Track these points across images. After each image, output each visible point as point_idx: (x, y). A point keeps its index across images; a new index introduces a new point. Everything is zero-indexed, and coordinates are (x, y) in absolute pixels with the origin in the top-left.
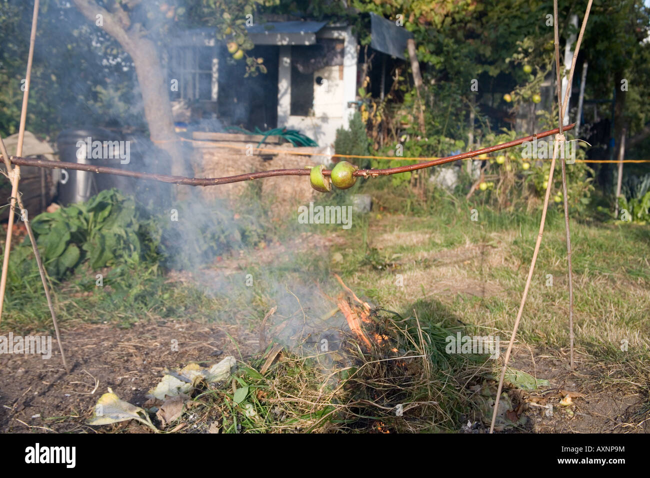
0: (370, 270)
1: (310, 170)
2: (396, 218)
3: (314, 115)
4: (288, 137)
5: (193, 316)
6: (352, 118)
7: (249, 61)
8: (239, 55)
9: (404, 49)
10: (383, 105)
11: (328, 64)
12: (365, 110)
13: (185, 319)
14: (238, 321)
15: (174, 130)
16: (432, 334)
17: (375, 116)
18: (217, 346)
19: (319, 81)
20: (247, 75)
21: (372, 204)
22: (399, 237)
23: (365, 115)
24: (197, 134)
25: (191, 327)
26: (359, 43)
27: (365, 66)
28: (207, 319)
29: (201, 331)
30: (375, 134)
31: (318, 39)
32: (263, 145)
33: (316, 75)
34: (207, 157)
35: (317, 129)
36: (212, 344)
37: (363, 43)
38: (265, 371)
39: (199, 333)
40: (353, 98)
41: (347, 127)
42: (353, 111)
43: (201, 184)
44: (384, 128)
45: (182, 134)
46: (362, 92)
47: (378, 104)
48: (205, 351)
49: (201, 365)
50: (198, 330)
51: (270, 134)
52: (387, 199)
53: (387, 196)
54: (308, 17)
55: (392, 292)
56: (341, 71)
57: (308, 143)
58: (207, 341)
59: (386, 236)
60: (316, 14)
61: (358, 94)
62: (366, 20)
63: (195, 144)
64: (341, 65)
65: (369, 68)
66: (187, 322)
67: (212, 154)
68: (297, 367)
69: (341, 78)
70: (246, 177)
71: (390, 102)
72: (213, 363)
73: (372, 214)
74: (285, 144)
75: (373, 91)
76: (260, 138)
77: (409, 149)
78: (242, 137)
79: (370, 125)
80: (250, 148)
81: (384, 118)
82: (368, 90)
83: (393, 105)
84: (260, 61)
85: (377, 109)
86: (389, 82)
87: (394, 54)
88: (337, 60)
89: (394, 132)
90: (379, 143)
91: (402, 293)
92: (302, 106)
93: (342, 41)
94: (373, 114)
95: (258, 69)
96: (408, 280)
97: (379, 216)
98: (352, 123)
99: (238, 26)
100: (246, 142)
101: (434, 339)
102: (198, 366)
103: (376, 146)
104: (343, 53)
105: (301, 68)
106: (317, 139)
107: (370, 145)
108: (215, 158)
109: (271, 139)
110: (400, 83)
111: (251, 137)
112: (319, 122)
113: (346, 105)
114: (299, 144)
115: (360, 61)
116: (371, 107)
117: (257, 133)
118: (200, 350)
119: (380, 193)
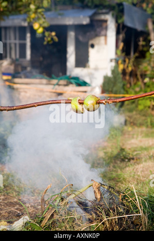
0: (121, 162)
1: (71, 100)
2: (140, 130)
3: (89, 67)
4: (72, 81)
5: (8, 191)
6: (113, 68)
7: (47, 34)
8: (40, 30)
9: (146, 25)
10: (132, 60)
11: (97, 35)
12: (121, 63)
13: (3, 194)
14: (35, 194)
15: (2, 78)
16: (149, 201)
17: (128, 67)
18: (20, 210)
19: (93, 46)
20: (45, 43)
21: (126, 121)
22: (141, 141)
23: (121, 67)
24: (16, 80)
25: (6, 199)
26: (117, 22)
27: (121, 36)
28: (17, 194)
29: (12, 201)
30: (127, 78)
31: (92, 20)
32: (57, 87)
33: (91, 42)
34: (23, 94)
35: (91, 75)
36: (17, 209)
37: (120, 21)
38: (44, 225)
39: (11, 202)
40: (113, 56)
41: (109, 74)
42: (113, 64)
43: (5, 110)
44: (133, 74)
45: (7, 80)
46: (119, 52)
47: (129, 59)
48: (12, 213)
49: (9, 222)
50: (10, 201)
51: (61, 79)
52: (135, 118)
53: (135, 116)
54: (84, 6)
55: (132, 175)
56: (106, 40)
57: (84, 84)
58: (14, 207)
59: (133, 141)
60: (90, 4)
61: (116, 54)
62: (121, 7)
63: (15, 86)
64: (106, 36)
65: (123, 37)
66: (4, 195)
67: (26, 92)
68: (64, 222)
69: (106, 43)
70: (33, 105)
71: (137, 58)
72: (16, 221)
73: (126, 128)
74: (71, 86)
75: (126, 51)
76: (55, 81)
77: (148, 86)
78: (44, 81)
79: (124, 72)
80: (49, 88)
81: (133, 68)
82: (123, 51)
83: (139, 60)
84: (53, 34)
85: (129, 63)
86: (136, 46)
87: (139, 28)
88: (103, 33)
89: (139, 76)
90: (130, 84)
91: (139, 176)
92: (82, 61)
93: (106, 21)
94: (126, 66)
95: (52, 39)
96: (143, 167)
97: (130, 129)
98: (113, 72)
99: (40, 13)
100: (47, 84)
101: (150, 204)
102: (6, 223)
103: (128, 85)
104: (106, 28)
105: (81, 38)
106: (91, 82)
107: (124, 85)
108: (28, 95)
109: (62, 82)
110: (143, 46)
111: (49, 81)
112: (93, 71)
113: (109, 60)
114: (79, 85)
115: (118, 33)
116: (124, 61)
117: (53, 78)
118: (9, 213)
119: (130, 114)
